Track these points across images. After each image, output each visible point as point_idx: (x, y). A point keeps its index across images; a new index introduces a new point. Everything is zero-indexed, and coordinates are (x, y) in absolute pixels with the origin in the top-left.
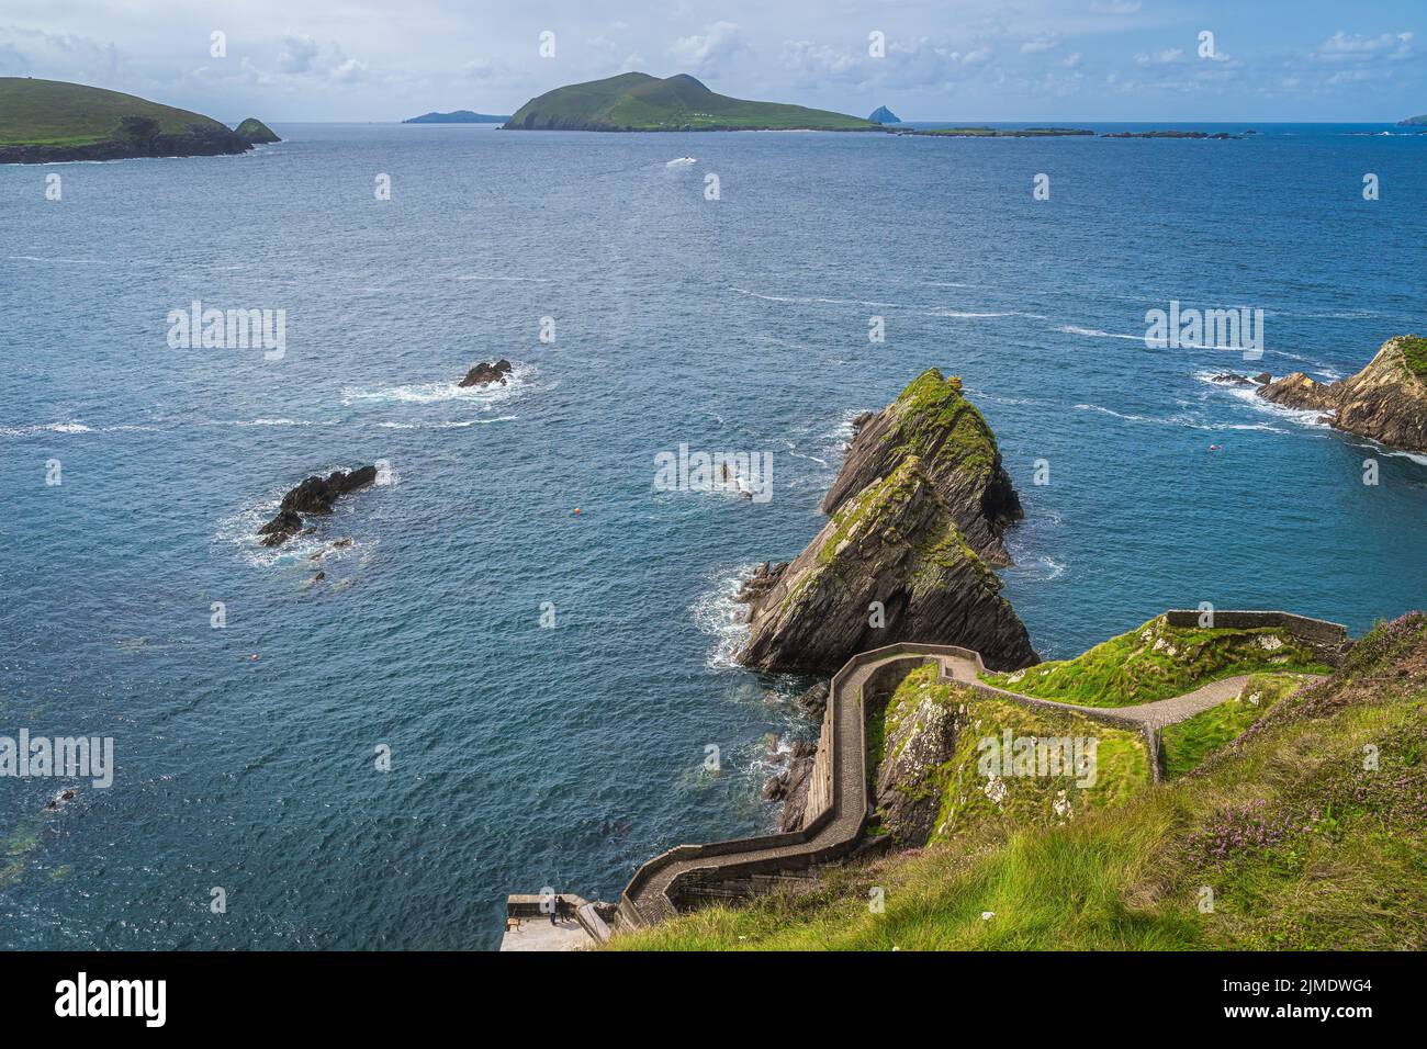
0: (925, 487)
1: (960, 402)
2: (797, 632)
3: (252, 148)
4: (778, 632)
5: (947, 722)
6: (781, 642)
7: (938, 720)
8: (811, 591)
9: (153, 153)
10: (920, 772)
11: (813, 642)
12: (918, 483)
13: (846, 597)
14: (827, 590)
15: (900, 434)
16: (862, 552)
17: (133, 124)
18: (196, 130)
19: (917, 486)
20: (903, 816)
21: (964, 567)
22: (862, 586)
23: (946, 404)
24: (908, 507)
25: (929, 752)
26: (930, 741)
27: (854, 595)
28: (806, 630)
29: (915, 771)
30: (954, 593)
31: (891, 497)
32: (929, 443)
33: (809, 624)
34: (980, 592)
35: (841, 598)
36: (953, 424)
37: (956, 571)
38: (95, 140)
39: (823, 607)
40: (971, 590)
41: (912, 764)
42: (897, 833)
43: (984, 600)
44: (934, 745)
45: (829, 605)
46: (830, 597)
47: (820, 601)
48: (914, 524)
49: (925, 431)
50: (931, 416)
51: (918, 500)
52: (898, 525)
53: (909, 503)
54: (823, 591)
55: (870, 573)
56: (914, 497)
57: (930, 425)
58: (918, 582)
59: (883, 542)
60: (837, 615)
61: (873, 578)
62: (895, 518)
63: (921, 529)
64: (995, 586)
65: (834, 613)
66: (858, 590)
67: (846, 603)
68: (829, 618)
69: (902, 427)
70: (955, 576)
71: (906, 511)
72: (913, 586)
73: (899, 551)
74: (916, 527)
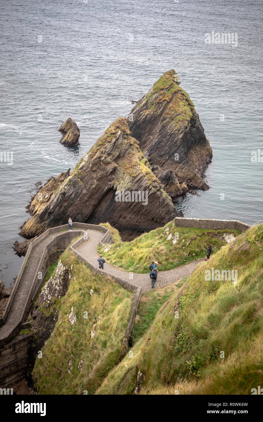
0: (124, 134)
1: (176, 88)
2: (60, 208)
4: (51, 208)
5: (65, 274)
6: (53, 212)
7: (61, 273)
8: (66, 187)
10: (50, 301)
11: (68, 213)
12: (120, 132)
13: (84, 191)
14: (74, 187)
15: (146, 104)
16: (92, 168)
20: (40, 325)
21: (142, 177)
22: (92, 185)
23: (168, 89)
24: (114, 145)
25: (56, 290)
26: (56, 284)
27: (88, 190)
28: (65, 207)
29: (48, 300)
31: (106, 139)
32: (160, 109)
33: (66, 204)
35: (82, 191)
36: (171, 100)
37: (137, 179)
39: (73, 195)
41: (47, 296)
42: (36, 334)
44: (58, 286)
45: (76, 195)
46: (76, 190)
47: (71, 192)
48: (118, 153)
49: (158, 103)
50: (161, 95)
51: (120, 141)
52: (109, 154)
53: (115, 143)
54: (72, 188)
55: (96, 178)
56: (117, 140)
57: (160, 100)
58: (119, 184)
59: (102, 163)
60: (80, 200)
61: (97, 181)
62: (107, 151)
63: (122, 157)
64: (158, 187)
65: (78, 199)
66: (90, 188)
67: (84, 194)
68: (76, 201)
69: (147, 101)
70: (137, 182)
71: (113, 147)
72: (117, 186)
73: (110, 168)
74: (119, 155)
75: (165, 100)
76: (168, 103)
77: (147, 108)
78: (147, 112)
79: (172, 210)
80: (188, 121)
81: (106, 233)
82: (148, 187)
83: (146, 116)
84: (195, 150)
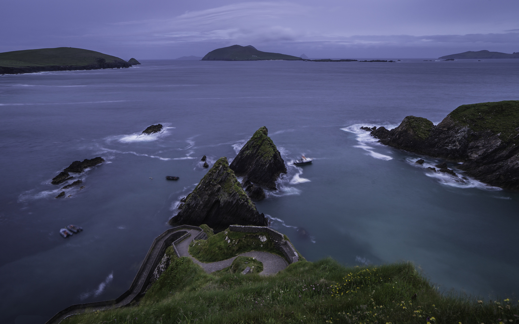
0: (224, 167)
1: (265, 137)
3: (132, 66)
5: (167, 260)
6: (183, 216)
7: (165, 260)
9: (104, 68)
13: (201, 203)
14: (195, 200)
16: (205, 188)
17: (98, 60)
18: (115, 61)
19: (221, 167)
21: (235, 193)
24: (218, 174)
27: (203, 202)
30: (232, 202)
32: (255, 150)
33: (190, 211)
34: (241, 201)
35: (199, 202)
36: (261, 144)
38: (88, 64)
39: (194, 205)
40: (237, 200)
43: (242, 203)
44: (163, 269)
45: (196, 205)
46: (196, 202)
47: (193, 203)
48: (221, 179)
49: (254, 147)
50: (256, 142)
51: (222, 172)
52: (215, 180)
53: (219, 172)
54: (194, 200)
55: (208, 194)
56: (220, 171)
57: (255, 144)
58: (222, 198)
59: (211, 185)
60: (198, 208)
61: (208, 196)
62: (214, 177)
63: (223, 181)
64: (245, 199)
65: (198, 207)
66: (204, 200)
67: (201, 204)
68: (196, 209)
69: (248, 145)
70: (232, 196)
71: (218, 175)
72: (220, 199)
73: (216, 188)
74: (221, 180)
75: (258, 145)
76: (260, 146)
77: (248, 150)
78: (247, 152)
79: (255, 213)
80: (272, 157)
81: (202, 231)
82: (239, 200)
83: (247, 154)
84: (277, 174)
